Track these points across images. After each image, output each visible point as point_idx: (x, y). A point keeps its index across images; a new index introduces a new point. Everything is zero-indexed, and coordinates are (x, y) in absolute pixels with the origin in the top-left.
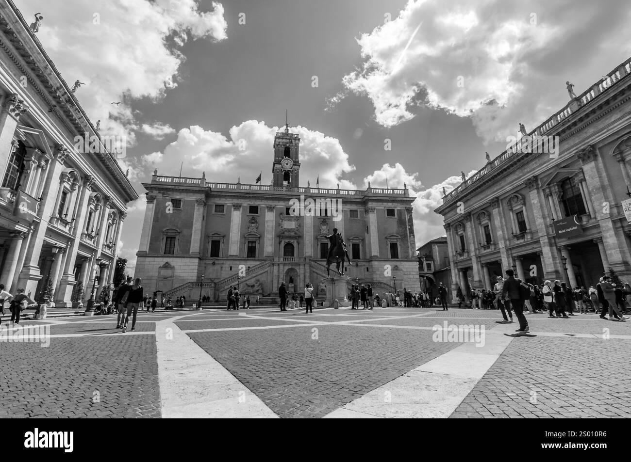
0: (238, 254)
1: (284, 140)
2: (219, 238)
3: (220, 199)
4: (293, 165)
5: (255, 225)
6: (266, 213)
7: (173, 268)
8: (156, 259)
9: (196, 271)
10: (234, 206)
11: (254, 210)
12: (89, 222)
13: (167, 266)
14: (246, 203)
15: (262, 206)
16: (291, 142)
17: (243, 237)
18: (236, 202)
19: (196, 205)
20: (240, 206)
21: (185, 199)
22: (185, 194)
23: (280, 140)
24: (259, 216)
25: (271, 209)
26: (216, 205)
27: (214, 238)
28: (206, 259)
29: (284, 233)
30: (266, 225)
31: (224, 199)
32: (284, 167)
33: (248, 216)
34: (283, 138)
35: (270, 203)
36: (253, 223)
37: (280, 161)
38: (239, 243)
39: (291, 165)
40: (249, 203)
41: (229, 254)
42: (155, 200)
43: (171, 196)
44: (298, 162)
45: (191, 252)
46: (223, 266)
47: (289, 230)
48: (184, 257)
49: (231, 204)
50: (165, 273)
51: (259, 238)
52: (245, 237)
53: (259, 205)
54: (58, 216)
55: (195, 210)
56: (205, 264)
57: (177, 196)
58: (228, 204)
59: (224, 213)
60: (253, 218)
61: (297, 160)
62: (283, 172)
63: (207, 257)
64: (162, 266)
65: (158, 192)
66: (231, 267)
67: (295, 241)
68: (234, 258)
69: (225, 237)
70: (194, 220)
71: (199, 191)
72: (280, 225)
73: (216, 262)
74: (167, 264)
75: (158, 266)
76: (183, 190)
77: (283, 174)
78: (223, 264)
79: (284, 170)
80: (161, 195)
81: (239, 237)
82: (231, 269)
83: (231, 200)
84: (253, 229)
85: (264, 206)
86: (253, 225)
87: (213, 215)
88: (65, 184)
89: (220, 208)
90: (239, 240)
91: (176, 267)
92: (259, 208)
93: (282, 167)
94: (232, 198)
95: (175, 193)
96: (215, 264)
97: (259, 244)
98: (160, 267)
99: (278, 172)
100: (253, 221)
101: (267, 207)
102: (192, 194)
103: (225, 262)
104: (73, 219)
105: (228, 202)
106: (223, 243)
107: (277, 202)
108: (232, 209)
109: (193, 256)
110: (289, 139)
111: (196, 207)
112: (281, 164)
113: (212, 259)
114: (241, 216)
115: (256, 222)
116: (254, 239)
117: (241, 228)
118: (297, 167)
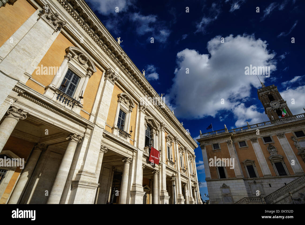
0: (271, 174)
2: (250, 163)
3: (240, 138)
4: (280, 104)
5: (274, 150)
6: (279, 140)
7: (228, 187)
8: (217, 182)
9: (245, 189)
10: (252, 140)
11: (267, 139)
12: (181, 162)
13: (224, 186)
14: (259, 136)
15: (272, 135)
16: (271, 91)
17: (269, 160)
18: (252, 137)
19: (227, 144)
20: (256, 139)
21: (220, 143)
22: (219, 140)
23: (262, 93)
24: (274, 143)
25: (281, 136)
26: (239, 142)
27: (247, 164)
28: (248, 180)
29: (303, 152)
30: (283, 149)
31: (243, 137)
32: (274, 107)
33: (265, 144)
34: (263, 91)
35: (278, 132)
36: (271, 149)
37: (268, 105)
38: (267, 165)
39: (279, 104)
40: (262, 135)
41: (264, 175)
42: (205, 147)
43: (212, 143)
44: (283, 100)
45: (236, 175)
46: (263, 184)
48: (233, 179)
49: (249, 140)
50: (225, 191)
51: (283, 159)
52: (270, 160)
53: (270, 135)
54: (168, 160)
55: (228, 148)
56: (249, 183)
57: (216, 142)
58: (247, 140)
59: (247, 146)
60: (270, 145)
61: (281, 100)
62: (275, 111)
63: (249, 178)
64: (222, 186)
65: (205, 142)
66: (270, 184)
68: (269, 177)
69: (255, 161)
70: (230, 154)
71: (226, 136)
72: (295, 146)
73: (257, 181)
74: (224, 185)
75: (220, 187)
76: (217, 137)
77: (275, 112)
78: (262, 182)
79: (275, 109)
80: (207, 143)
81: (265, 161)
82: (270, 186)
83: (248, 137)
84: (273, 153)
85: (274, 135)
86: (272, 150)
87: (240, 148)
88: (168, 143)
89: (243, 143)
90: (266, 163)
91: (230, 186)
92: (271, 137)
93: (272, 108)
94: (248, 136)
95: (213, 141)
96: (256, 183)
97: (285, 163)
98: (221, 187)
99: (271, 112)
100: (271, 147)
101: (278, 135)
102: (223, 139)
103: (263, 181)
104: (175, 161)
105: (247, 139)
106: (255, 166)
107: (284, 129)
108: (252, 143)
109: (239, 178)
110: (269, 90)
111: (228, 146)
112: (270, 106)
113: (252, 179)
114: (260, 146)
115: (274, 148)
116: (279, 160)
117: (264, 154)
118: (284, 104)
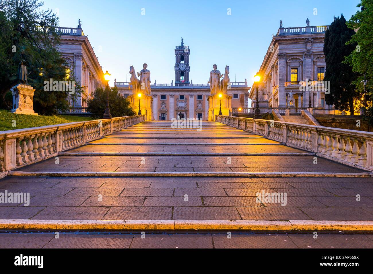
1: (180, 52)
4: (186, 67)
5: (165, 105)
6: (170, 99)
11: (163, 97)
14: (160, 94)
17: (159, 111)
18: (154, 94)
20: (157, 96)
23: (178, 51)
24: (166, 101)
25: (172, 96)
29: (179, 109)
30: (170, 105)
32: (181, 69)
33: (161, 100)
35: (172, 93)
36: (163, 104)
37: (178, 65)
40: (161, 94)
44: (189, 65)
47: (181, 107)
49: (152, 95)
51: (167, 111)
53: (166, 94)
60: (163, 102)
61: (188, 63)
62: (180, 72)
67: (185, 113)
72: (177, 105)
80: (119, 92)
84: (163, 107)
85: (168, 95)
86: (163, 105)
92: (166, 96)
93: (179, 69)
95: (125, 91)
97: (167, 114)
99: (177, 72)
100: (163, 103)
101: (170, 96)
107: (175, 92)
112: (179, 67)
114: (157, 101)
115: (165, 104)
116: (164, 112)
117: (158, 107)
118: (188, 68)
